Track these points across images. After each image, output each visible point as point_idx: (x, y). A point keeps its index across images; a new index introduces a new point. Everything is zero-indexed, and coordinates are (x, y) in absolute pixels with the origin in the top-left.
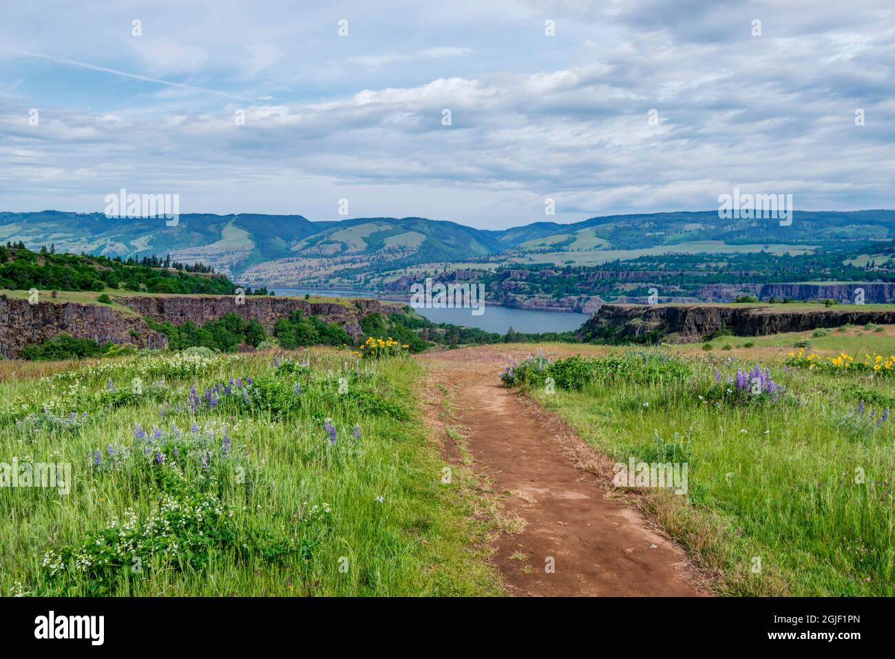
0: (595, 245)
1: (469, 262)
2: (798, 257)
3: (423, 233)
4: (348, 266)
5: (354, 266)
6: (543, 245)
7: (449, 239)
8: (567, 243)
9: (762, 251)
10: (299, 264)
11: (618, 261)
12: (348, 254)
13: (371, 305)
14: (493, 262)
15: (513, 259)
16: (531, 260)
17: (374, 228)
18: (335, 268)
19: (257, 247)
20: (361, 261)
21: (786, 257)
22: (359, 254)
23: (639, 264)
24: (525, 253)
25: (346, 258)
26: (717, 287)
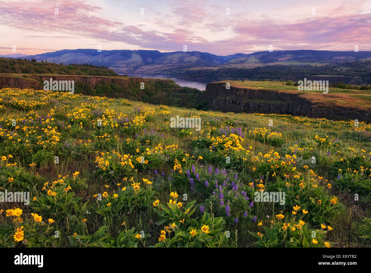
0: (254, 61)
1: (210, 66)
2: (320, 67)
3: (197, 56)
4: (170, 67)
5: (173, 67)
6: (237, 61)
7: (206, 59)
8: (245, 61)
9: (308, 65)
10: (155, 67)
11: (259, 67)
12: (171, 64)
13: (138, 80)
14: (218, 67)
15: (225, 66)
16: (231, 66)
17: (181, 55)
18: (166, 68)
19: (143, 61)
20: (175, 66)
21: (316, 67)
22: (175, 63)
23: (266, 68)
24: (229, 64)
25: (170, 65)
26: (287, 77)
